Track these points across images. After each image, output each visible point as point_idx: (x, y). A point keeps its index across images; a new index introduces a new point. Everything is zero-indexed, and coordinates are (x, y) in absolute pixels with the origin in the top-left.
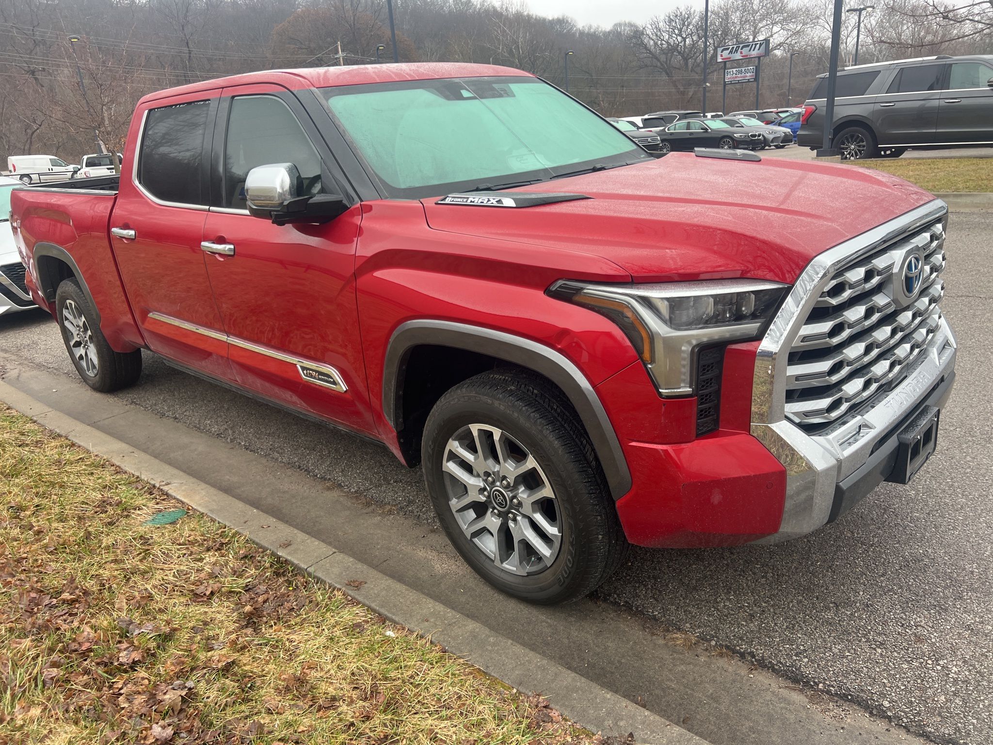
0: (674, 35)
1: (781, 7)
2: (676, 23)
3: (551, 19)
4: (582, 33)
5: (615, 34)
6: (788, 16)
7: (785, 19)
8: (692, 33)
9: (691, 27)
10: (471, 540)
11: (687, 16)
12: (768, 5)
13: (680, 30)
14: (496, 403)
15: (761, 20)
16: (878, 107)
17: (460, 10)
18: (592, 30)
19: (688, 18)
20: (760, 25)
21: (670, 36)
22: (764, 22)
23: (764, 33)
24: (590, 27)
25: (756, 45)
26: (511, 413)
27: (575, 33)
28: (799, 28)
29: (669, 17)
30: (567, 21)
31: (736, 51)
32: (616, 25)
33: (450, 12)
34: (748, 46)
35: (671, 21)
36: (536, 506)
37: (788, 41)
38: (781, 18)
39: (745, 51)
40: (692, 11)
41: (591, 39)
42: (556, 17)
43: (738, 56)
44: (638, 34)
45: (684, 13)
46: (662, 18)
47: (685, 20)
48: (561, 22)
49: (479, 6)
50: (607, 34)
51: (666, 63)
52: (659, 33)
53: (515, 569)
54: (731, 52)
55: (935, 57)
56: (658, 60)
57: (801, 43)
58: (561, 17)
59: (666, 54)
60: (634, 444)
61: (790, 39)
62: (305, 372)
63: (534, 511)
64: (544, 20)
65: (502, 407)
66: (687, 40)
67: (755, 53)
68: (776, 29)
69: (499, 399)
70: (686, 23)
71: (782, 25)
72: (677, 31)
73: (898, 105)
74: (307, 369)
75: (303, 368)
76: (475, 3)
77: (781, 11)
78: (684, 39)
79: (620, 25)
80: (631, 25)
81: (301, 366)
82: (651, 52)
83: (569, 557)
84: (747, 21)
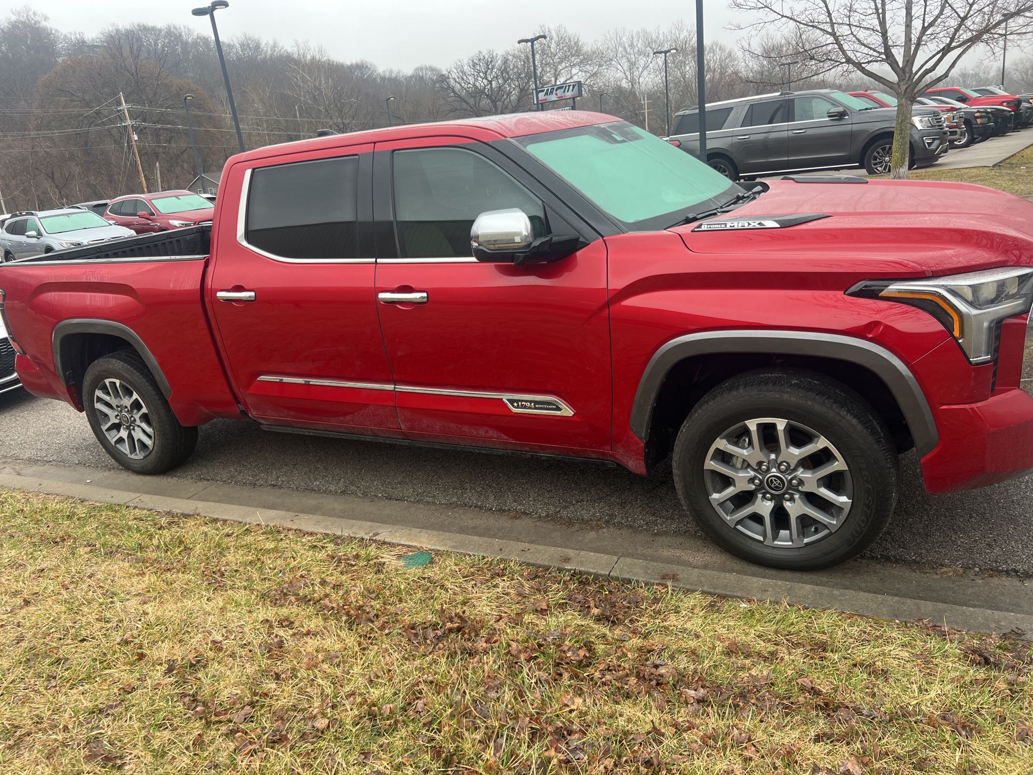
0: (479, 78)
1: (576, 50)
2: (480, 66)
3: (349, 64)
4: (383, 79)
5: (418, 79)
6: (585, 59)
7: (581, 62)
8: (498, 76)
9: (495, 70)
10: (735, 527)
11: (490, 60)
12: (565, 49)
13: (485, 73)
14: (786, 396)
15: (560, 63)
16: (735, 140)
17: (249, 56)
18: (394, 75)
19: (491, 61)
20: (560, 67)
21: (476, 80)
22: (563, 65)
23: (564, 75)
24: (391, 72)
25: (569, 86)
26: (804, 402)
27: (376, 78)
28: (596, 70)
29: (473, 61)
30: (367, 67)
31: (551, 92)
32: (417, 69)
33: (239, 59)
34: (562, 87)
35: (474, 65)
36: (821, 482)
37: (587, 83)
38: (579, 60)
39: (560, 92)
40: (494, 54)
41: (393, 82)
42: (354, 62)
43: (553, 97)
44: (443, 79)
45: (487, 57)
46: (466, 62)
47: (489, 64)
48: (361, 67)
49: (269, 52)
50: (409, 79)
51: (475, 106)
52: (465, 78)
53: (790, 543)
54: (546, 94)
55: (779, 94)
56: (467, 103)
57: (600, 82)
58: (359, 62)
59: (474, 97)
60: (944, 407)
61: (589, 80)
62: (515, 404)
63: (819, 486)
64: (342, 66)
65: (793, 399)
66: (493, 82)
67: (569, 94)
68: (574, 71)
69: (787, 392)
70: (490, 66)
71: (580, 67)
72: (482, 75)
73: (753, 137)
74: (517, 401)
75: (512, 401)
76: (265, 49)
77: (578, 53)
78: (490, 82)
79: (421, 69)
80: (432, 69)
81: (508, 400)
82: (459, 96)
83: (863, 518)
84: (547, 64)
